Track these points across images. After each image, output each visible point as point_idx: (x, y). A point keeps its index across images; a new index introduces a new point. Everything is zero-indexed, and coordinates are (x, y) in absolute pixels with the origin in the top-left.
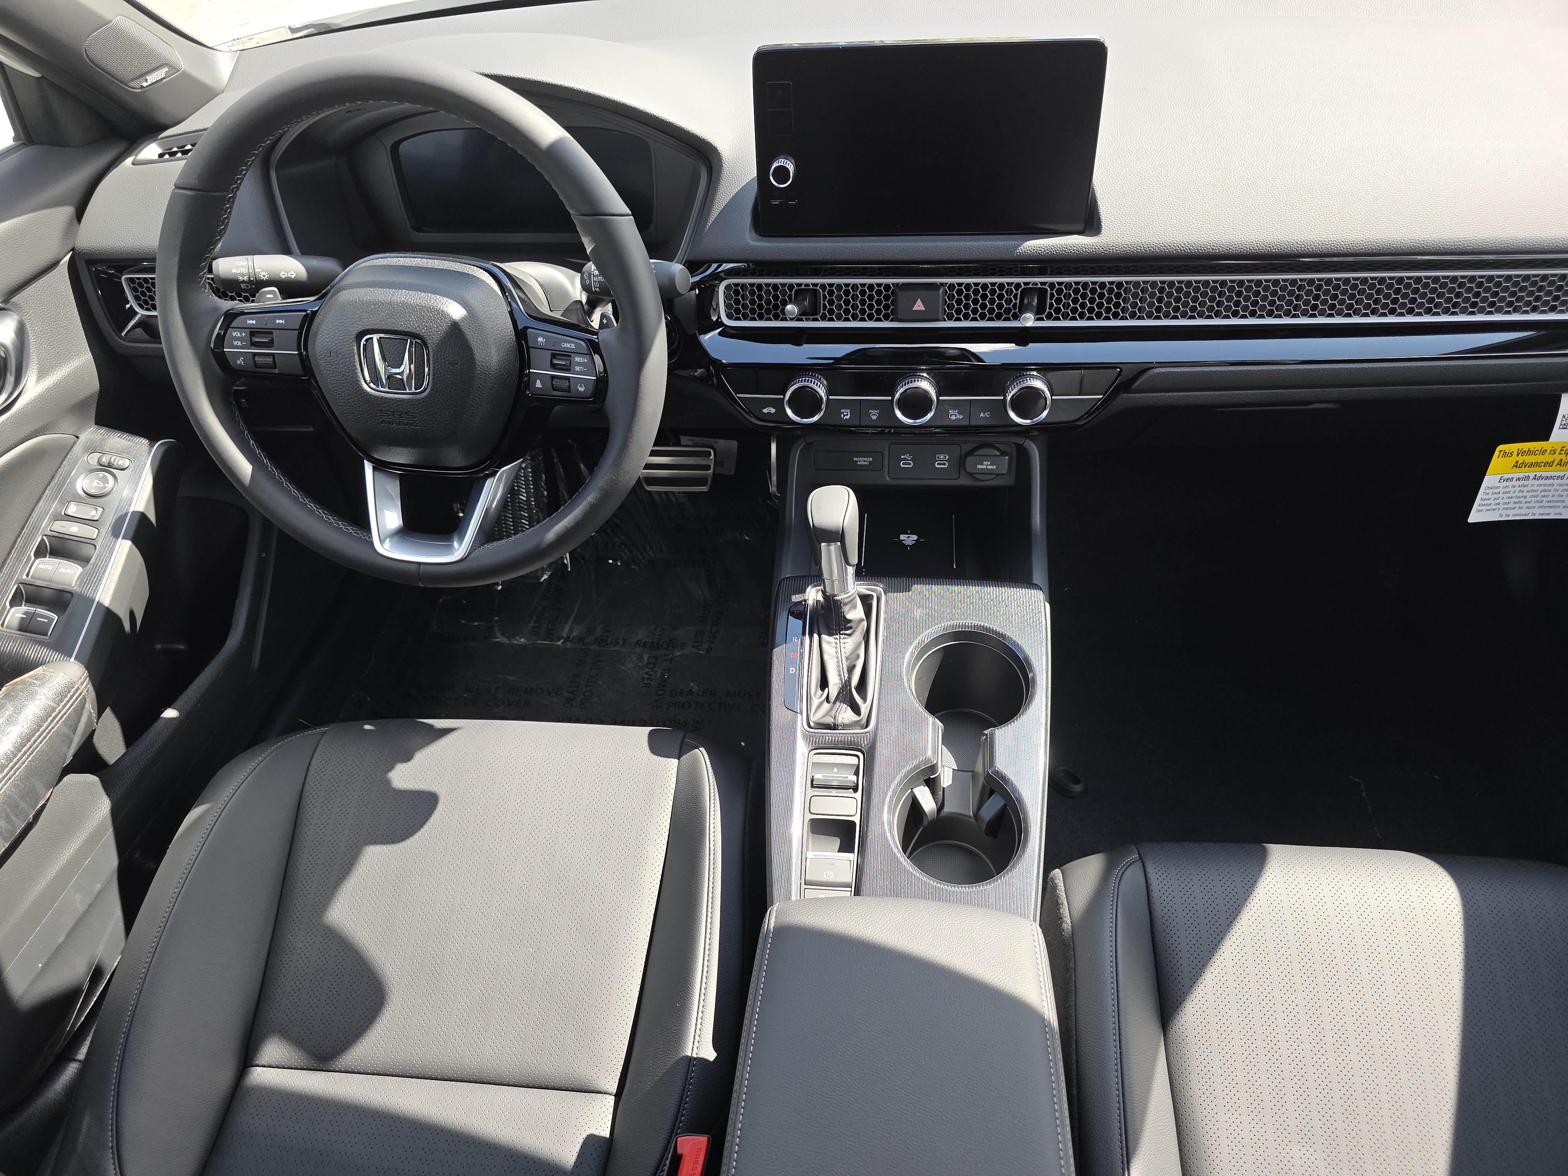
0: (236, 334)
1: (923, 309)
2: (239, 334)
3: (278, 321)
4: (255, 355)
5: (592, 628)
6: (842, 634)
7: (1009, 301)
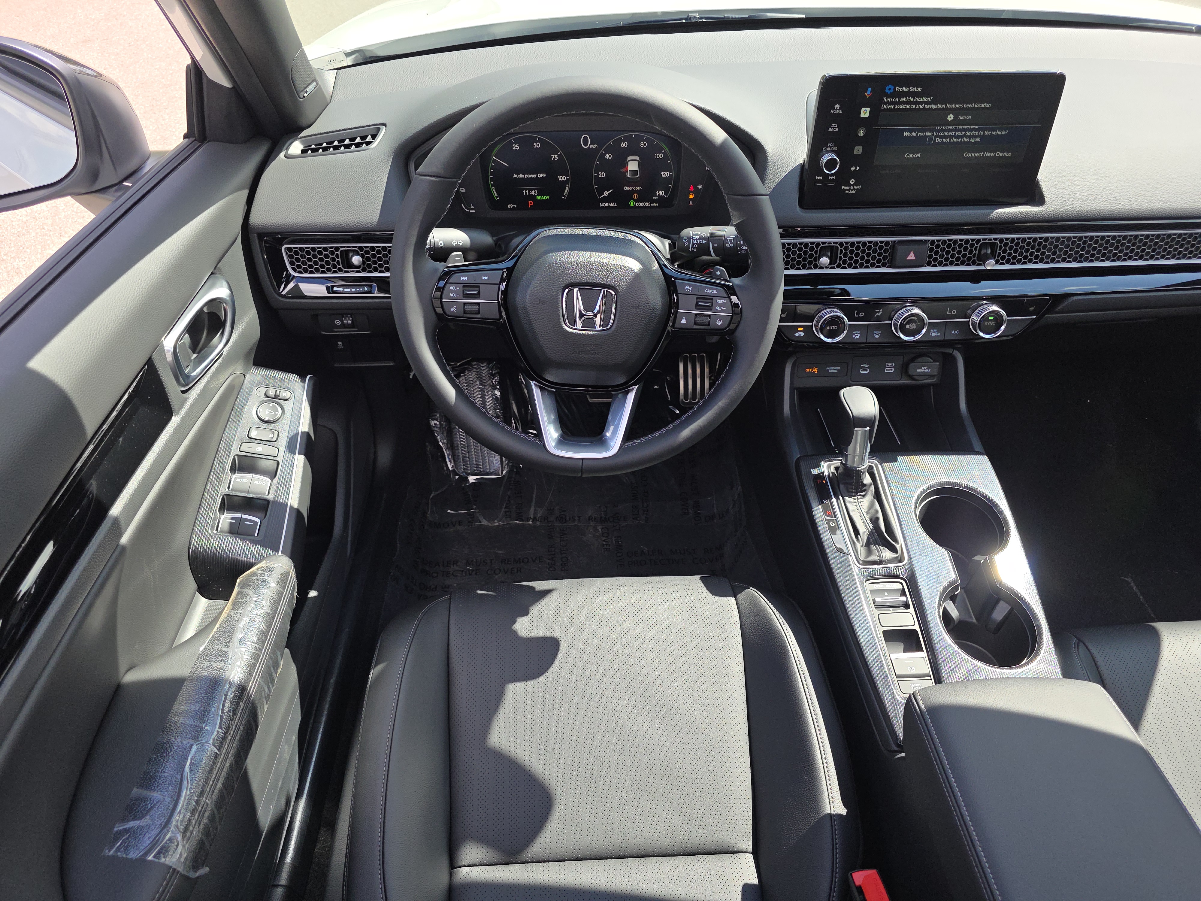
0: (452, 288)
1: (914, 258)
2: (455, 288)
3: (483, 278)
4: (465, 304)
5: (551, 510)
6: (859, 496)
7: (971, 252)
